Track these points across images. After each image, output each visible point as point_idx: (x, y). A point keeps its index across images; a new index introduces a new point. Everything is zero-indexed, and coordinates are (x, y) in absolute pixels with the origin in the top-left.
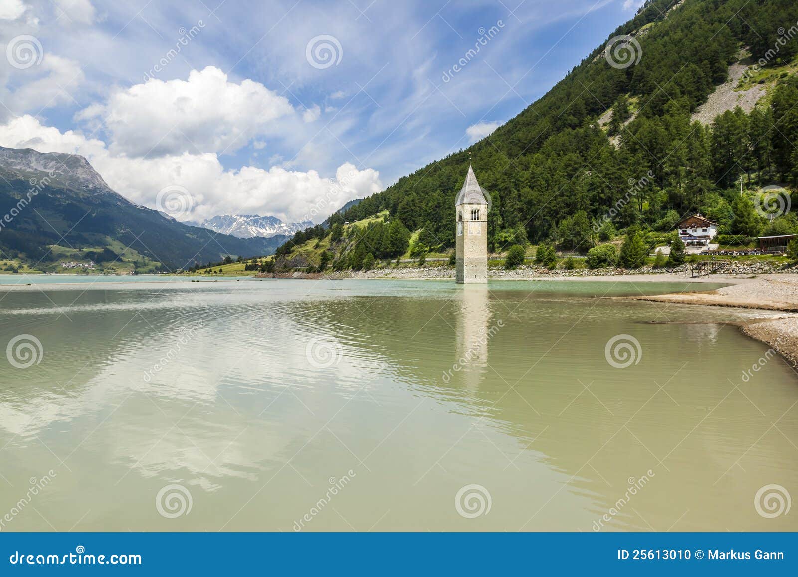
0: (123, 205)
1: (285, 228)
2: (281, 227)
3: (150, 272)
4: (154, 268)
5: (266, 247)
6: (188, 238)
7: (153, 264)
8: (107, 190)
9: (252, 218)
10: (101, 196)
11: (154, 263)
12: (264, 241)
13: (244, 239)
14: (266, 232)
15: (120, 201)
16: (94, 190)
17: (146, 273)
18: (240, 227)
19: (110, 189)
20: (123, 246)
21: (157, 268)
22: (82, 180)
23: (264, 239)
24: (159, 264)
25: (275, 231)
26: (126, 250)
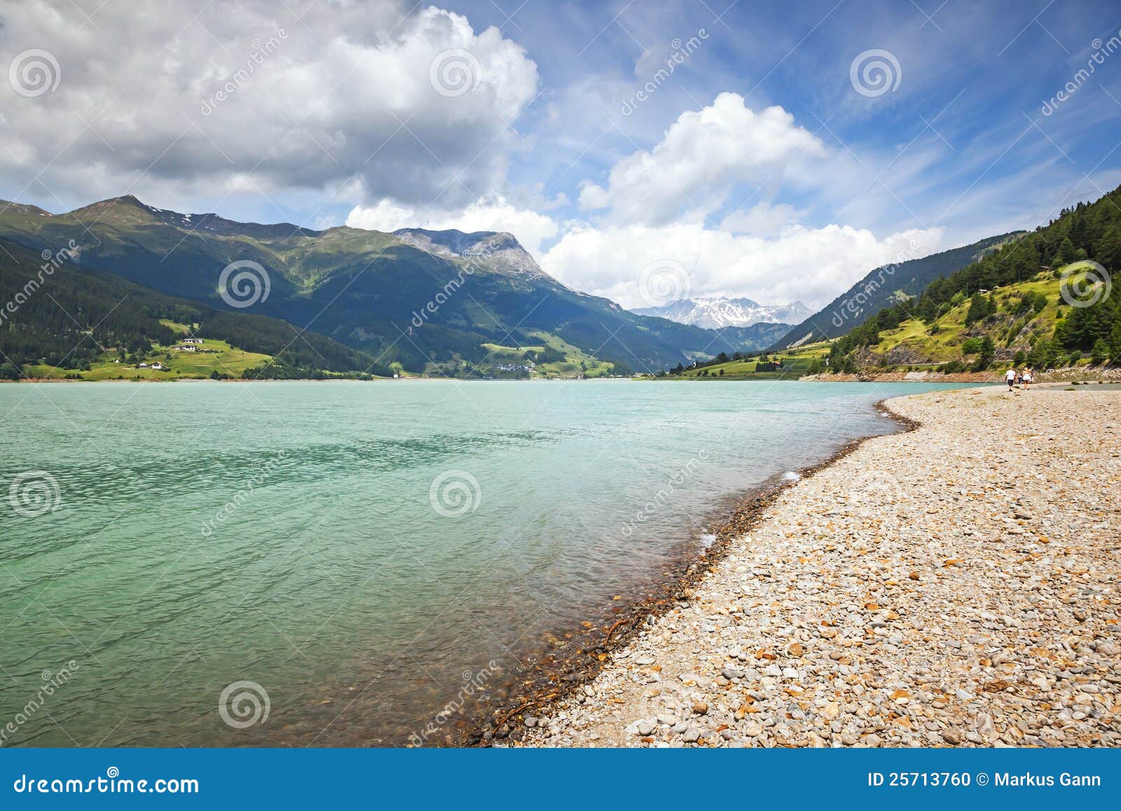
0: (560, 292)
1: (763, 313)
2: (758, 312)
3: (601, 375)
4: (606, 370)
5: (742, 340)
6: (639, 331)
7: (605, 366)
8: (540, 274)
9: (717, 301)
10: (532, 281)
11: (605, 364)
12: (739, 332)
13: (711, 330)
14: (737, 319)
15: (554, 286)
16: (525, 275)
17: (596, 377)
18: (701, 315)
19: (541, 272)
20: (565, 344)
21: (609, 370)
22: (512, 263)
23: (739, 328)
24: (611, 366)
25: (750, 318)
26: (569, 348)
